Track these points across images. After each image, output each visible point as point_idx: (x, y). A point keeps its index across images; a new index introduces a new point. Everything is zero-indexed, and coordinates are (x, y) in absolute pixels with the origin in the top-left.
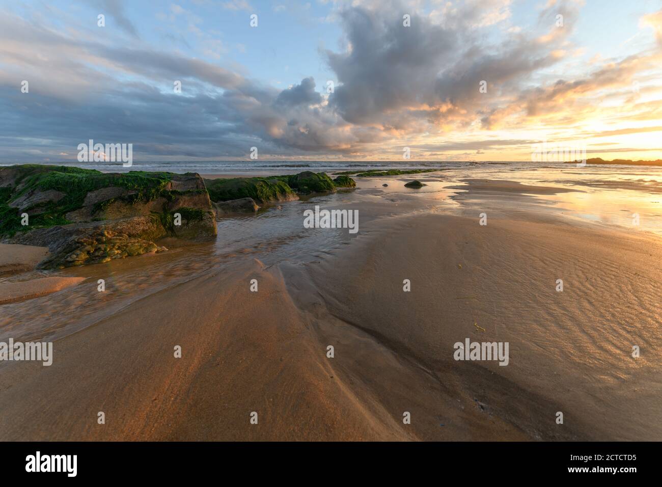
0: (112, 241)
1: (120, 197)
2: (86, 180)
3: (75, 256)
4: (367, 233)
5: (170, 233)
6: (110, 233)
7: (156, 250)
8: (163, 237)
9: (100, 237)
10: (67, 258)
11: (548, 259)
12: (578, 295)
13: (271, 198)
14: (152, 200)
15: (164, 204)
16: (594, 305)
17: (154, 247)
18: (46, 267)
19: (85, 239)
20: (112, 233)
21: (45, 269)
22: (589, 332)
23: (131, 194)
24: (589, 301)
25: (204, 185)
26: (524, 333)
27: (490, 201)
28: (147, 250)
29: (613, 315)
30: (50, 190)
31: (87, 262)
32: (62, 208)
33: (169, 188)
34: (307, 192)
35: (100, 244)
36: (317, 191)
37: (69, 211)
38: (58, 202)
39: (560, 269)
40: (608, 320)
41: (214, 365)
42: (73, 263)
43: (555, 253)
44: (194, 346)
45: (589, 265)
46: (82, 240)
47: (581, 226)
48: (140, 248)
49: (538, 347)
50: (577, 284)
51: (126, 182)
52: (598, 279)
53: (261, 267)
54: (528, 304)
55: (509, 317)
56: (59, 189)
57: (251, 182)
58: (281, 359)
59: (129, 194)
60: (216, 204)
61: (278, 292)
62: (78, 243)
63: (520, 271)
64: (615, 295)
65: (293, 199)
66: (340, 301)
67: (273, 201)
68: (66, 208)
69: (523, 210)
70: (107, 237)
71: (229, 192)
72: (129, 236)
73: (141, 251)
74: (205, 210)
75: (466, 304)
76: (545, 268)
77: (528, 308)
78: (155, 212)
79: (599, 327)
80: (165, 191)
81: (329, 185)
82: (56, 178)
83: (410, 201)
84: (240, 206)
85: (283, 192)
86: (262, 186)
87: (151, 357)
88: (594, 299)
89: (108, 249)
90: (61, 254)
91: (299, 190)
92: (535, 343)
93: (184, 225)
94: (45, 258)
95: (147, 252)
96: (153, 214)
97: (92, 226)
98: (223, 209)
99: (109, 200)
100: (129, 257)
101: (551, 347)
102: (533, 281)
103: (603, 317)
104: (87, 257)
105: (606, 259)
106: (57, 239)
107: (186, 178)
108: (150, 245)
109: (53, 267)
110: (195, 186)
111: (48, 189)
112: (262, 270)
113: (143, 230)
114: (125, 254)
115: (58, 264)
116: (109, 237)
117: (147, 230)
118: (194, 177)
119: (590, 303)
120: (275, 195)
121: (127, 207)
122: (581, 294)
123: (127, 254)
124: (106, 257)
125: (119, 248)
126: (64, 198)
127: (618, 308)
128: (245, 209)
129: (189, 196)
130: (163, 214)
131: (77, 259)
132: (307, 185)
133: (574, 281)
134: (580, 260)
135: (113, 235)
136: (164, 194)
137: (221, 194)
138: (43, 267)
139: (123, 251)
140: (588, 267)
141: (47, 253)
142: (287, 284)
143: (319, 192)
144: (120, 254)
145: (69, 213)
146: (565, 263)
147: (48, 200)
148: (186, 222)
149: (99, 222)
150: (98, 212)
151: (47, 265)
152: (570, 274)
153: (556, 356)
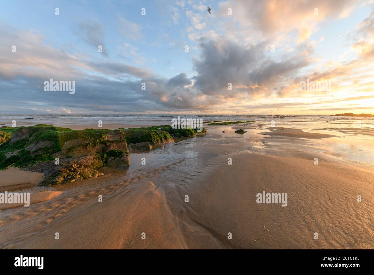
0: (76, 170)
1: (81, 144)
2: (65, 135)
3: (57, 179)
4: (211, 166)
5: (105, 164)
6: (76, 166)
7: (98, 175)
8: (101, 167)
9: (70, 168)
10: (53, 180)
11: (310, 186)
12: (323, 210)
13: (159, 141)
14: (97, 146)
15: (103, 148)
16: (330, 216)
17: (97, 173)
18: (42, 185)
19: (63, 169)
20: (77, 166)
21: (42, 186)
22: (324, 233)
23: (87, 142)
24: (327, 213)
25: (124, 137)
26: (289, 233)
27: (283, 143)
28: (93, 175)
29: (340, 223)
30: (46, 141)
31: (63, 182)
32: (52, 150)
33: (106, 139)
34: (179, 137)
35: (70, 172)
36: (184, 136)
37: (55, 152)
38: (50, 147)
39: (315, 192)
40: (336, 226)
41: (130, 246)
42: (56, 183)
43: (315, 181)
44: (120, 235)
45: (333, 190)
46: (62, 170)
47: (333, 162)
48: (90, 174)
49: (295, 241)
50: (323, 202)
51: (84, 136)
52: (335, 200)
53: (153, 187)
54: (294, 215)
55: (283, 223)
56: (51, 140)
57: (149, 132)
58: (163, 244)
59: (86, 143)
60: (129, 145)
61: (162, 203)
62: (59, 171)
63: (293, 193)
64: (343, 210)
65: (171, 141)
66: (194, 210)
67: (160, 143)
68: (53, 151)
69: (301, 150)
70: (74, 168)
71: (136, 138)
72: (84, 167)
73: (90, 176)
74: (124, 151)
75: (261, 214)
76: (306, 192)
77: (293, 217)
78: (98, 153)
79: (330, 230)
80: (104, 140)
81: (191, 133)
82: (50, 134)
83: (237, 143)
84: (142, 147)
85: (166, 137)
86: (154, 134)
87: (99, 241)
88: (331, 212)
89: (74, 175)
90: (50, 177)
91: (174, 135)
92: (294, 239)
93: (113, 160)
94: (42, 180)
95: (93, 176)
96: (97, 154)
97: (66, 161)
98: (133, 148)
99: (75, 146)
100: (84, 179)
101: (302, 242)
102: (299, 200)
103: (333, 224)
104: (63, 179)
105: (343, 186)
106: (48, 169)
107: (115, 133)
108: (95, 172)
109: (46, 185)
110: (120, 137)
111: (45, 140)
112: (154, 189)
113: (92, 163)
114: (82, 177)
115: (49, 183)
116: (75, 168)
117: (93, 163)
118: (119, 132)
119: (328, 215)
120: (161, 139)
121: (84, 150)
122: (324, 209)
123: (83, 178)
124: (72, 179)
125: (79, 174)
126: (53, 145)
127: (343, 218)
128: (144, 149)
129: (116, 143)
130: (102, 154)
131: (58, 180)
132: (179, 133)
133: (321, 201)
134: (327, 186)
135: (77, 167)
136: (103, 143)
137: (132, 139)
138: (41, 185)
139: (81, 176)
140: (332, 191)
141: (43, 176)
142: (167, 198)
143: (186, 136)
144: (80, 178)
145: (55, 153)
146: (319, 188)
147: (45, 146)
148: (114, 158)
149: (70, 159)
150: (69, 153)
151: (43, 183)
152: (321, 196)
153: (304, 247)
